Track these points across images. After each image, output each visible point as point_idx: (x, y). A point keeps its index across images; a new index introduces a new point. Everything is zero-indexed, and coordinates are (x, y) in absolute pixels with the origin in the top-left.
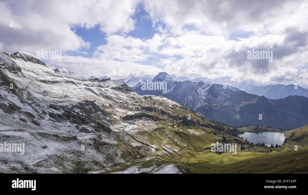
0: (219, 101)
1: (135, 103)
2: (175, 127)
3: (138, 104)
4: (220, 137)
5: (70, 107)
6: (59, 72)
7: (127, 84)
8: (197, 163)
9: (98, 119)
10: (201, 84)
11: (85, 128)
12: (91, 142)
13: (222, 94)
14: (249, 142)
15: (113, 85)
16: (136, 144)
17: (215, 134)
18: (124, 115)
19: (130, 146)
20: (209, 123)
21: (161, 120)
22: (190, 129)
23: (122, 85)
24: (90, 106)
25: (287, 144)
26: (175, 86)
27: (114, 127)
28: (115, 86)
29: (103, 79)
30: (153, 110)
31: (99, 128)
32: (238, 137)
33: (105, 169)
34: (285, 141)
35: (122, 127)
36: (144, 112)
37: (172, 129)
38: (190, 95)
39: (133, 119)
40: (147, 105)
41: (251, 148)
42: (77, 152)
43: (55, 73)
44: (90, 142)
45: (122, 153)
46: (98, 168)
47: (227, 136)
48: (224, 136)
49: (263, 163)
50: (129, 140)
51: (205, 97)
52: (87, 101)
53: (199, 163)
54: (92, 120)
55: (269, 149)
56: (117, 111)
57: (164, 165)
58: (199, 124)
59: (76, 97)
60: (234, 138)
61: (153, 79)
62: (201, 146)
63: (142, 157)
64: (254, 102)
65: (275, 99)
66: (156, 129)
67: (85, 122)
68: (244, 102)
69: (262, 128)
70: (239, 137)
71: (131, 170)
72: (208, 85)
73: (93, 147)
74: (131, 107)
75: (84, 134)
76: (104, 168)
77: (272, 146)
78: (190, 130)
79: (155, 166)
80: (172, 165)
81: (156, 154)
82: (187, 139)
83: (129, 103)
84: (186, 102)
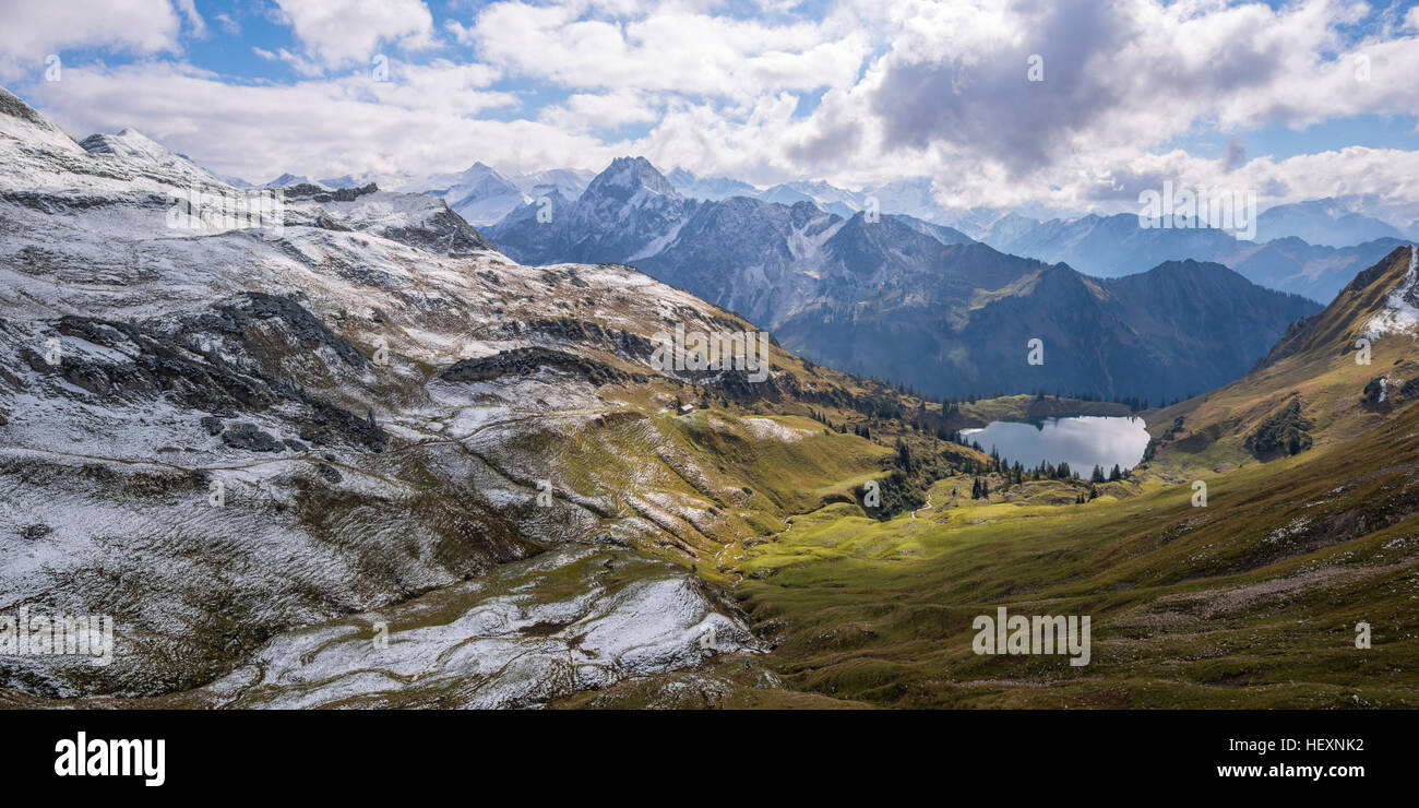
0: (880, 287)
1: (498, 304)
2: (689, 411)
3: (514, 305)
4: (886, 445)
5: (172, 327)
6: (109, 151)
7: (463, 213)
8: (785, 566)
9: (316, 384)
10: (803, 211)
11: (251, 430)
12: (285, 495)
13: (894, 257)
14: (1005, 461)
15: (393, 216)
16: (505, 492)
17: (866, 435)
18: (449, 360)
19: (478, 504)
20: (838, 386)
21: (624, 376)
22: (756, 414)
23: (438, 219)
24: (276, 322)
25: (1155, 467)
26: (685, 221)
27: (398, 419)
28: (399, 221)
29: (343, 190)
30: (587, 333)
31: (324, 423)
32: (960, 443)
33: (355, 622)
34: (1146, 451)
35: (437, 414)
36: (547, 342)
37: (674, 417)
38: (756, 261)
39: (493, 378)
40: (555, 313)
41: (1013, 486)
42: (212, 547)
43: (86, 159)
44: (277, 496)
45: (438, 538)
46: (320, 618)
47: (916, 442)
48: (903, 439)
49: (1060, 547)
50: (471, 478)
51: (821, 270)
52: (260, 298)
53: (795, 565)
54: (286, 386)
55: (1086, 487)
56: (412, 342)
57: (637, 584)
58: (796, 394)
59: (203, 276)
60: (943, 446)
61: (585, 189)
62: (803, 490)
63: (536, 551)
64: (1025, 292)
65: (1111, 277)
66: (598, 421)
67: (251, 400)
68: (986, 292)
69: (1060, 399)
70: (965, 444)
71: (484, 615)
72: (835, 219)
73: (293, 520)
74: (483, 320)
75: (246, 456)
76: (351, 617)
77: (1098, 477)
78: (755, 421)
79: (598, 590)
80: (675, 583)
81: (602, 537)
82: (744, 461)
83: (472, 302)
84: (734, 295)
